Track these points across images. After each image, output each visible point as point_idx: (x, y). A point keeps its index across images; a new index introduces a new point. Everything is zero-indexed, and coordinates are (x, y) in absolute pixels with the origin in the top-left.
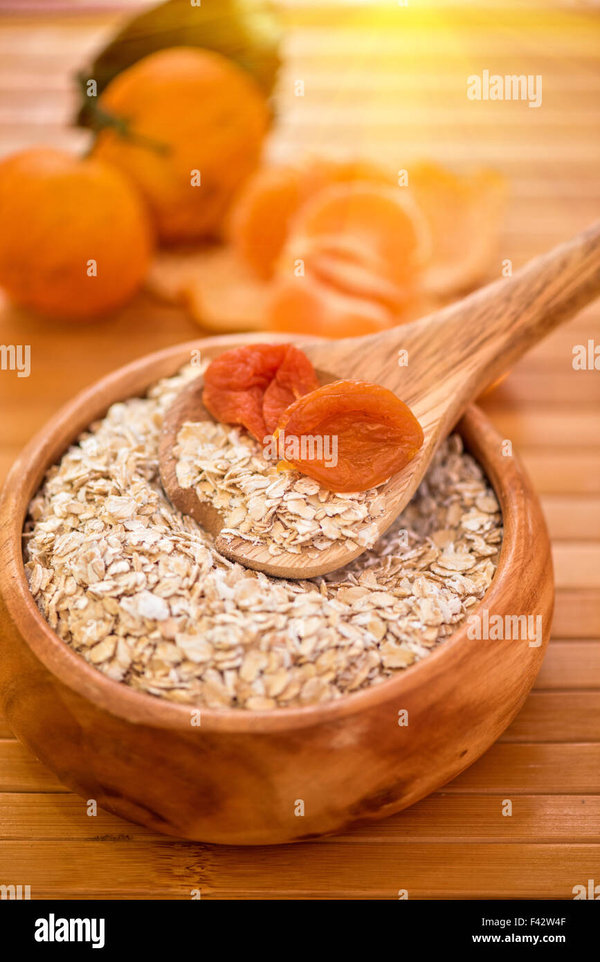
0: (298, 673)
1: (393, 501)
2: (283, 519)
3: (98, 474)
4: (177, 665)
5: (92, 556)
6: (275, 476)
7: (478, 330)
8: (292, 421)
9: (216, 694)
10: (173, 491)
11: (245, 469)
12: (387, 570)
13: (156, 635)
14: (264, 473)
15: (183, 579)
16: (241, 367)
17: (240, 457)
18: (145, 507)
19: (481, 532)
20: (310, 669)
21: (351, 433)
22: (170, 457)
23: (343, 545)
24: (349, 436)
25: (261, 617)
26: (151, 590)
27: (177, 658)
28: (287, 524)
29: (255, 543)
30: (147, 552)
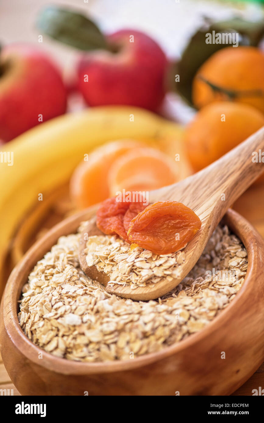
0: (146, 341)
1: (189, 255)
2: (136, 272)
3: (50, 267)
4: (87, 345)
5: (45, 301)
6: (131, 252)
7: (226, 171)
8: (135, 224)
9: (107, 356)
10: (85, 269)
11: (118, 252)
12: (193, 290)
13: (76, 333)
14: (126, 252)
15: (88, 305)
16: (112, 206)
17: (115, 248)
18: (72, 278)
19: (239, 266)
20: (152, 338)
21: (165, 226)
22: (83, 254)
23: (166, 279)
24: (165, 228)
25: (126, 317)
26: (73, 313)
27: (86, 341)
28: (138, 273)
29: (124, 285)
30: (71, 296)
